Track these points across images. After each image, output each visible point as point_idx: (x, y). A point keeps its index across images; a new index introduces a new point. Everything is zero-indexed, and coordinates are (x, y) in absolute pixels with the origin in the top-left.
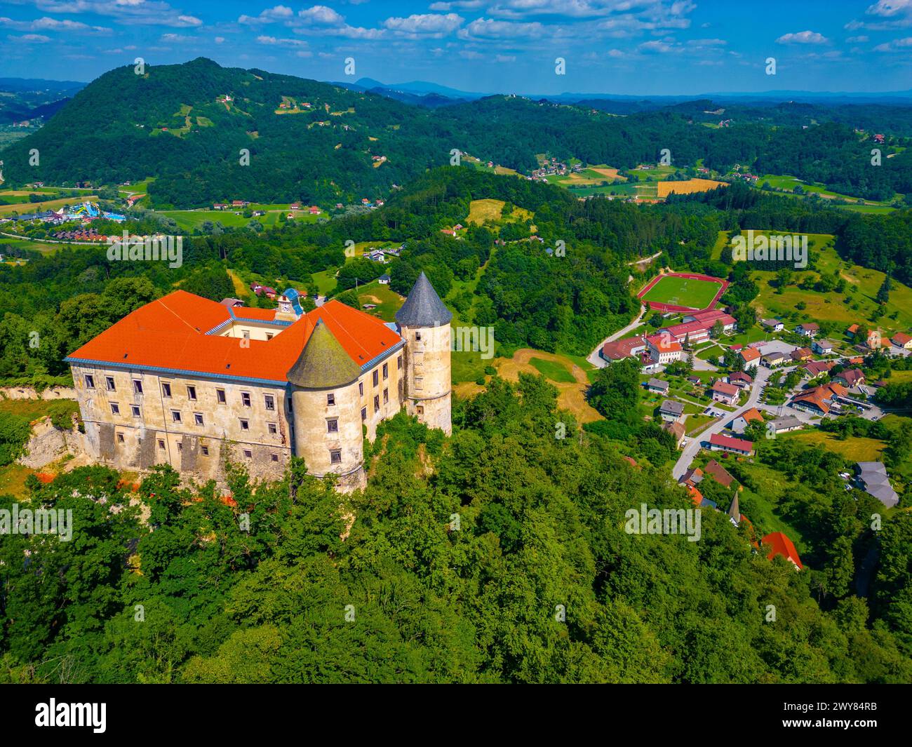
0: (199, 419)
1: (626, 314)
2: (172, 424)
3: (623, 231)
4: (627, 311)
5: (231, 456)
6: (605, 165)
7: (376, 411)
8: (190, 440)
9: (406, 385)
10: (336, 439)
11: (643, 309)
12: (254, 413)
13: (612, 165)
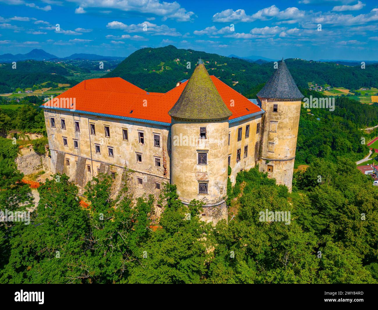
0: (111, 151)
1: (361, 153)
2: (95, 154)
3: (358, 113)
4: (362, 151)
5: (128, 181)
6: (343, 88)
7: (237, 161)
8: (104, 167)
9: (261, 147)
10: (204, 171)
11: (371, 152)
12: (146, 149)
13: (346, 88)
